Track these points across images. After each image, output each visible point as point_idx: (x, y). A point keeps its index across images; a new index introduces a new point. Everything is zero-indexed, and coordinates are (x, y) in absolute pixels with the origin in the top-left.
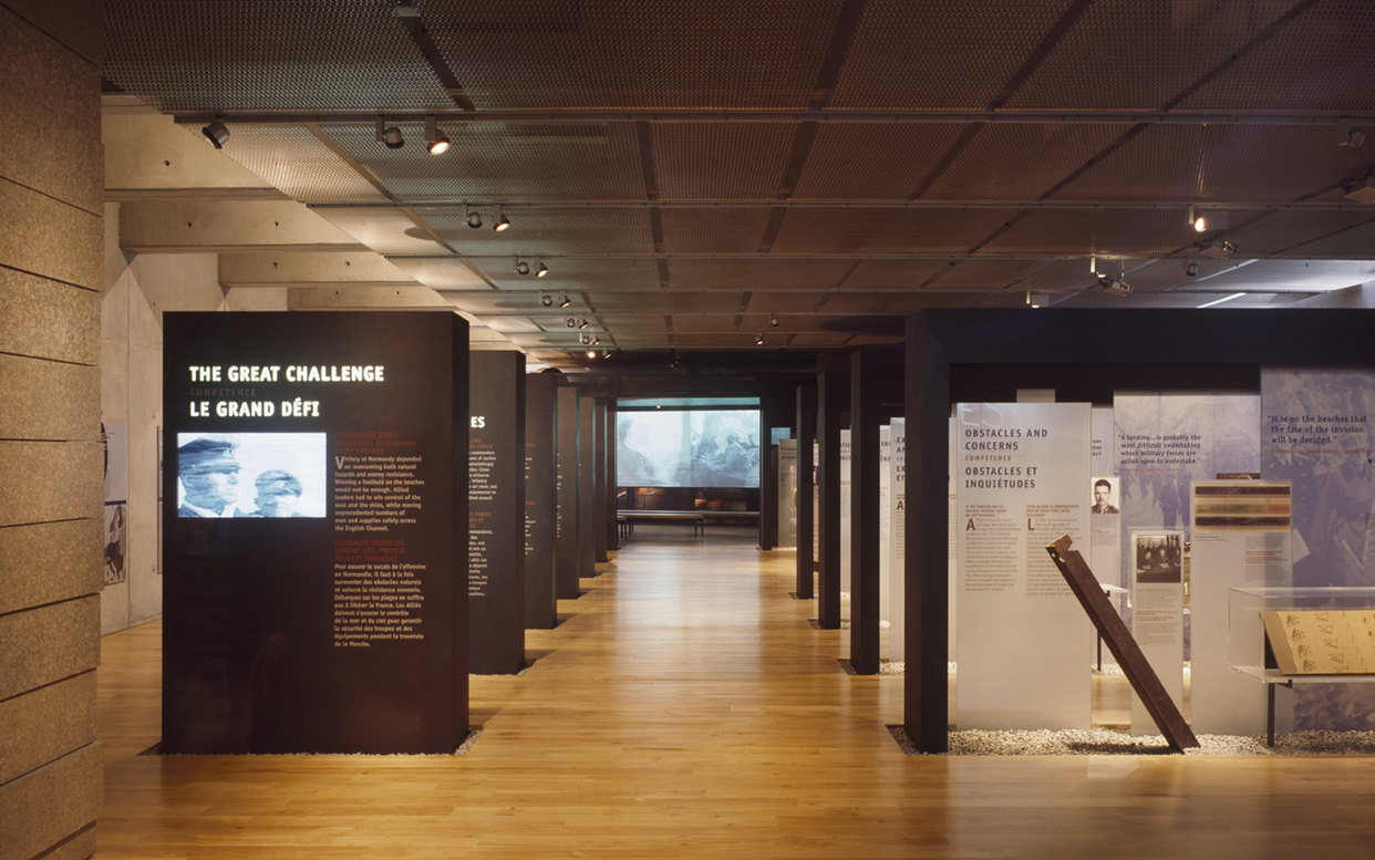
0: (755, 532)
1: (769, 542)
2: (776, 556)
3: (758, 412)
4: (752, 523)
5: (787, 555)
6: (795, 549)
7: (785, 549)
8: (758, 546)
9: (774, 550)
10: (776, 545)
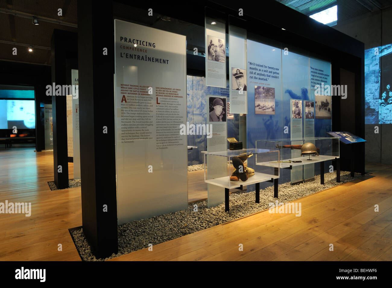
0: (34, 145)
1: (40, 148)
2: (44, 154)
3: (34, 101)
4: (33, 142)
5: (49, 153)
6: (53, 150)
7: (48, 151)
8: (35, 150)
9: (43, 151)
10: (44, 149)
